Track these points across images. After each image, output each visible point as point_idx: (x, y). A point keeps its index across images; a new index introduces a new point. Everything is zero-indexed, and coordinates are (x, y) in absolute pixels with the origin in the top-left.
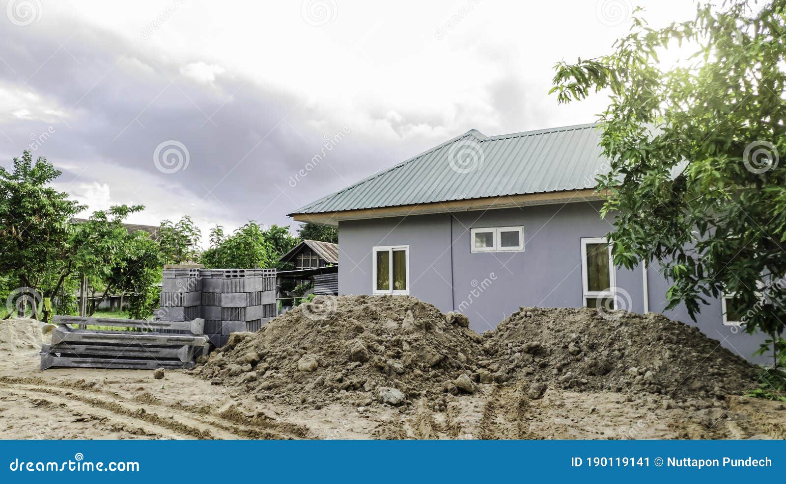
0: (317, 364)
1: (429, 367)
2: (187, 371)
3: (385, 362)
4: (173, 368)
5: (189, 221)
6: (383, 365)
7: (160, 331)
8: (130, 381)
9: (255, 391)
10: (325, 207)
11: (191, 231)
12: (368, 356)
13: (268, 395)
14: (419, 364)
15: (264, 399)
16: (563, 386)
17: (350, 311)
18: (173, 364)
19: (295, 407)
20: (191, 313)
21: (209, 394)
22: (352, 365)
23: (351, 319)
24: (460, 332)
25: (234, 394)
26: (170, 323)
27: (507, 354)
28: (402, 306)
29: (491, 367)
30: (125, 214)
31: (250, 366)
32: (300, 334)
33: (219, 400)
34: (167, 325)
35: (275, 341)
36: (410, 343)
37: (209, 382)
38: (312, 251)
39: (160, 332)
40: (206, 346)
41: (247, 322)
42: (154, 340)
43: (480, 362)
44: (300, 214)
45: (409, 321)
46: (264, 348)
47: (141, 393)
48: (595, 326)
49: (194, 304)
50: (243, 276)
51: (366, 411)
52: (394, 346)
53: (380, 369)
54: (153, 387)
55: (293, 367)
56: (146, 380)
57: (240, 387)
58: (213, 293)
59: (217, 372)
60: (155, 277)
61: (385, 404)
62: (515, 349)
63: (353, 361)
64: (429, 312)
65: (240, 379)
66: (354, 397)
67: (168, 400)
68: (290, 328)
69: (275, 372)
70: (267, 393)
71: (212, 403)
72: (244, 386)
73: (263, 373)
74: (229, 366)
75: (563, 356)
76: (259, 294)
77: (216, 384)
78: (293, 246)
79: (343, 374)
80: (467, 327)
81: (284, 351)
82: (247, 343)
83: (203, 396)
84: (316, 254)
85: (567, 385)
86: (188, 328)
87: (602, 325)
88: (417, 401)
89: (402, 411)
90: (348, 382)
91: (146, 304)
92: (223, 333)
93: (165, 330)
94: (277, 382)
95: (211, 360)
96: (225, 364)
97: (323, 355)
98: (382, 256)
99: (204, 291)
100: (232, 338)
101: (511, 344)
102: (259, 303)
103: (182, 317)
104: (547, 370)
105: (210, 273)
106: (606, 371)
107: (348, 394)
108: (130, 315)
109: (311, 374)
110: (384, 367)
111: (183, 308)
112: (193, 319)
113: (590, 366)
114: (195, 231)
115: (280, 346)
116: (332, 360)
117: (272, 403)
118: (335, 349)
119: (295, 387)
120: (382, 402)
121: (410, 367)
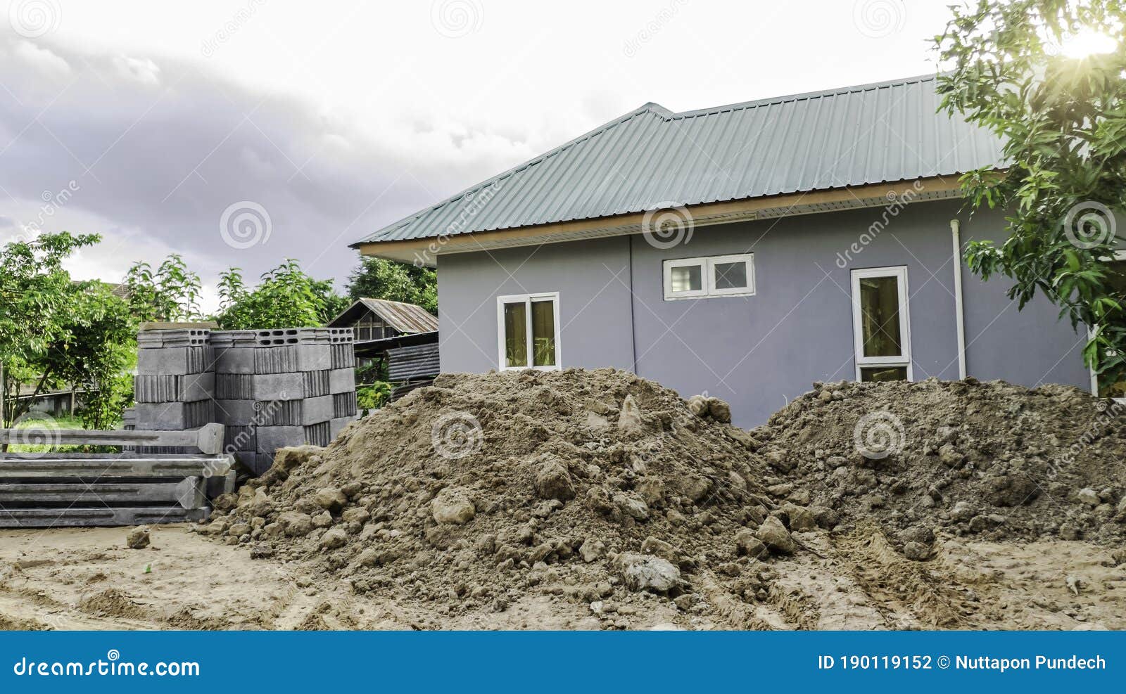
0: (472, 508)
1: (692, 505)
2: (195, 526)
3: (610, 497)
4: (168, 521)
5: (179, 263)
6: (609, 505)
7: (138, 450)
8: (75, 557)
9: (348, 570)
10: (415, 229)
11: (183, 279)
12: (573, 487)
13: (378, 578)
14: (674, 498)
15: (372, 589)
16: (959, 531)
17: (514, 400)
18: (167, 513)
19: (446, 608)
20: (195, 415)
21: (251, 581)
22: (546, 506)
23: (519, 414)
24: (721, 432)
25: (304, 579)
26: (156, 433)
27: (818, 470)
28: (607, 388)
29: (795, 496)
30: (66, 248)
31: (327, 514)
32: (421, 446)
33: (275, 598)
34: (152, 438)
35: (371, 463)
36: (645, 458)
37: (246, 552)
38: (373, 314)
39: (138, 452)
40: (231, 476)
41: (305, 427)
42: (127, 468)
43: (771, 488)
44: (371, 243)
45: (631, 416)
46: (351, 477)
47: (101, 587)
48: (977, 412)
49: (201, 397)
50: (295, 341)
51: (609, 611)
52: (614, 463)
53: (605, 513)
54: (126, 571)
55: (421, 515)
56: (110, 554)
57: (314, 562)
58: (237, 374)
59: (258, 530)
60: (125, 357)
61: (645, 592)
62: (834, 460)
63: (544, 498)
64: (661, 398)
65: (311, 543)
66: (569, 579)
67: (161, 603)
68: (399, 435)
69: (385, 527)
70: (378, 575)
71: (260, 605)
72: (321, 558)
73: (359, 530)
74: (285, 516)
75: (934, 471)
76: (326, 374)
77: (261, 556)
78: (340, 310)
79: (533, 528)
80: (729, 422)
81: (395, 483)
82: (313, 467)
83: (238, 586)
84: (380, 320)
85: (967, 528)
86: (193, 441)
87: (990, 410)
88: (698, 579)
89: (683, 606)
90: (547, 545)
91: (112, 402)
92: (261, 449)
93: (147, 447)
94: (393, 549)
95: (243, 504)
96: (273, 511)
97: (481, 488)
98: (513, 310)
99: (221, 370)
100: (280, 460)
101: (822, 452)
102: (326, 392)
103: (179, 421)
104: (909, 498)
105: (230, 338)
106: (1030, 497)
107: (552, 570)
108: (84, 421)
109: (462, 529)
110: (611, 509)
111: (181, 404)
112: (202, 425)
113: (999, 489)
114: (190, 279)
115: (383, 472)
116: (501, 497)
117: (392, 597)
118: (501, 474)
119: (433, 557)
120: (634, 588)
121: (658, 506)
